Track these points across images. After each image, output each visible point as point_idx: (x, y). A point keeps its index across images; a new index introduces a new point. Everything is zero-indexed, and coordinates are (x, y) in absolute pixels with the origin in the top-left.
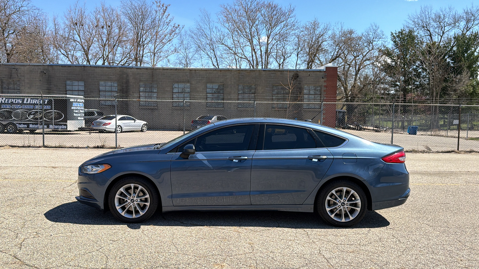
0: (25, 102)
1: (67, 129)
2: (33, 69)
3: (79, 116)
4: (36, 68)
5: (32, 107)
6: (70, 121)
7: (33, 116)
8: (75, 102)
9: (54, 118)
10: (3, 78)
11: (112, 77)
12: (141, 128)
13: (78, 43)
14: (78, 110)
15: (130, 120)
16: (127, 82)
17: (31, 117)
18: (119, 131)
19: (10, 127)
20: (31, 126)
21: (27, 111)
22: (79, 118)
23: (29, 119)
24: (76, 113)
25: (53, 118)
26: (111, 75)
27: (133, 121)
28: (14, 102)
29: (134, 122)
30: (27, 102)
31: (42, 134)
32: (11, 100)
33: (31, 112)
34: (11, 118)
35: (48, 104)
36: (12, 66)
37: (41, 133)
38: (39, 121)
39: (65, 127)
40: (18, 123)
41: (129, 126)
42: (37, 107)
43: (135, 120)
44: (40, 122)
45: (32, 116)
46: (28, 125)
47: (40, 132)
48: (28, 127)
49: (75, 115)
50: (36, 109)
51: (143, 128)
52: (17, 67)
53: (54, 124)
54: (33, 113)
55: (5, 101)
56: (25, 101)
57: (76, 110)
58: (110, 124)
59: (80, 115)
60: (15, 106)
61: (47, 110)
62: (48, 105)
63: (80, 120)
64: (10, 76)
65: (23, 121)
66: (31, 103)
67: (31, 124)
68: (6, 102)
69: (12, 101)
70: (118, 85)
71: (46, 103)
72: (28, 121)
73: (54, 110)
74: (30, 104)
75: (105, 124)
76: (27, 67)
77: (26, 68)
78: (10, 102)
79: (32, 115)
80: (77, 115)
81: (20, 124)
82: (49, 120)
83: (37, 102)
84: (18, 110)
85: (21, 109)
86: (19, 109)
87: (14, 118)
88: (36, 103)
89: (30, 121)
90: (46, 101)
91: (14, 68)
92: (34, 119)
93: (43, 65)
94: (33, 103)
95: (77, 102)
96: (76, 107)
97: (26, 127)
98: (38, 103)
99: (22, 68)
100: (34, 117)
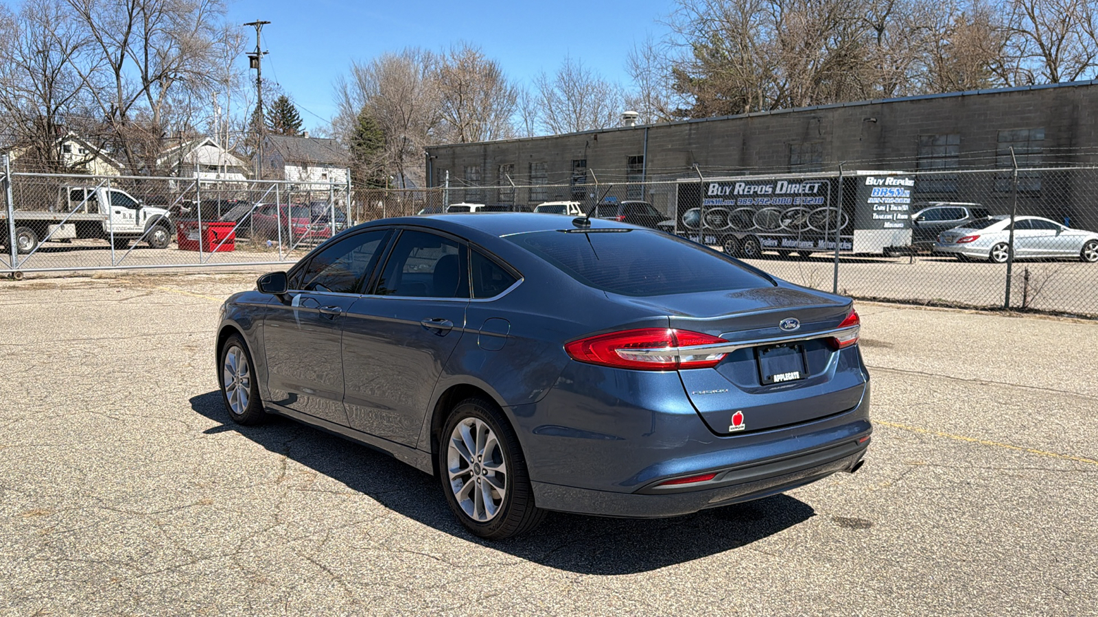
0: (778, 191)
1: (852, 249)
2: (851, 115)
3: (888, 220)
4: (858, 111)
5: (789, 200)
6: (863, 231)
7: (790, 221)
8: (879, 186)
9: (829, 224)
10: (793, 140)
11: (1032, 115)
12: (1079, 251)
13: (1029, 37)
14: (885, 204)
15: (1042, 228)
16: (1074, 126)
17: (786, 224)
18: (1004, 257)
19: (728, 244)
20: (785, 242)
21: (779, 209)
22: (887, 225)
23: (783, 227)
24: (879, 212)
25: (827, 223)
26: (1030, 112)
27: (1054, 232)
28: (759, 193)
29: (1056, 236)
30: (781, 189)
31: (834, 262)
32: (755, 188)
33: (787, 213)
34: (752, 227)
35: (818, 194)
36: (811, 113)
37: (832, 259)
38: (801, 230)
39: (849, 245)
40: (762, 236)
41: (1039, 245)
42: (798, 201)
43: (1059, 230)
44: (801, 232)
45: (788, 221)
46: (779, 239)
47: (830, 257)
48: (780, 243)
49: (876, 216)
50: (797, 206)
51: (1087, 252)
52: (820, 114)
53: (828, 239)
54: (789, 214)
55: (744, 190)
56: (777, 189)
57: (880, 204)
58: (975, 238)
59: (890, 217)
60: (759, 201)
61: (817, 206)
62: (820, 195)
63: (889, 228)
64: (806, 136)
65: (772, 232)
66: (788, 192)
67: (784, 237)
68: (745, 193)
69: (756, 190)
70: (1046, 136)
71: (815, 191)
72: (779, 232)
73: (831, 205)
74: (786, 195)
75: (963, 240)
76: (840, 111)
77: (836, 114)
78: (751, 193)
79: (787, 218)
80: (881, 217)
81: (766, 238)
82: (790, 230)
83: (798, 190)
84: (765, 209)
85: (771, 205)
86: (768, 206)
87: (756, 226)
88: (796, 192)
89: (784, 231)
90: (816, 185)
91: (814, 118)
92: (790, 227)
93: (872, 104)
94: (792, 192)
95: (884, 185)
96: (881, 198)
97: (776, 244)
98: (800, 191)
99: (830, 114)
100: (791, 223)
